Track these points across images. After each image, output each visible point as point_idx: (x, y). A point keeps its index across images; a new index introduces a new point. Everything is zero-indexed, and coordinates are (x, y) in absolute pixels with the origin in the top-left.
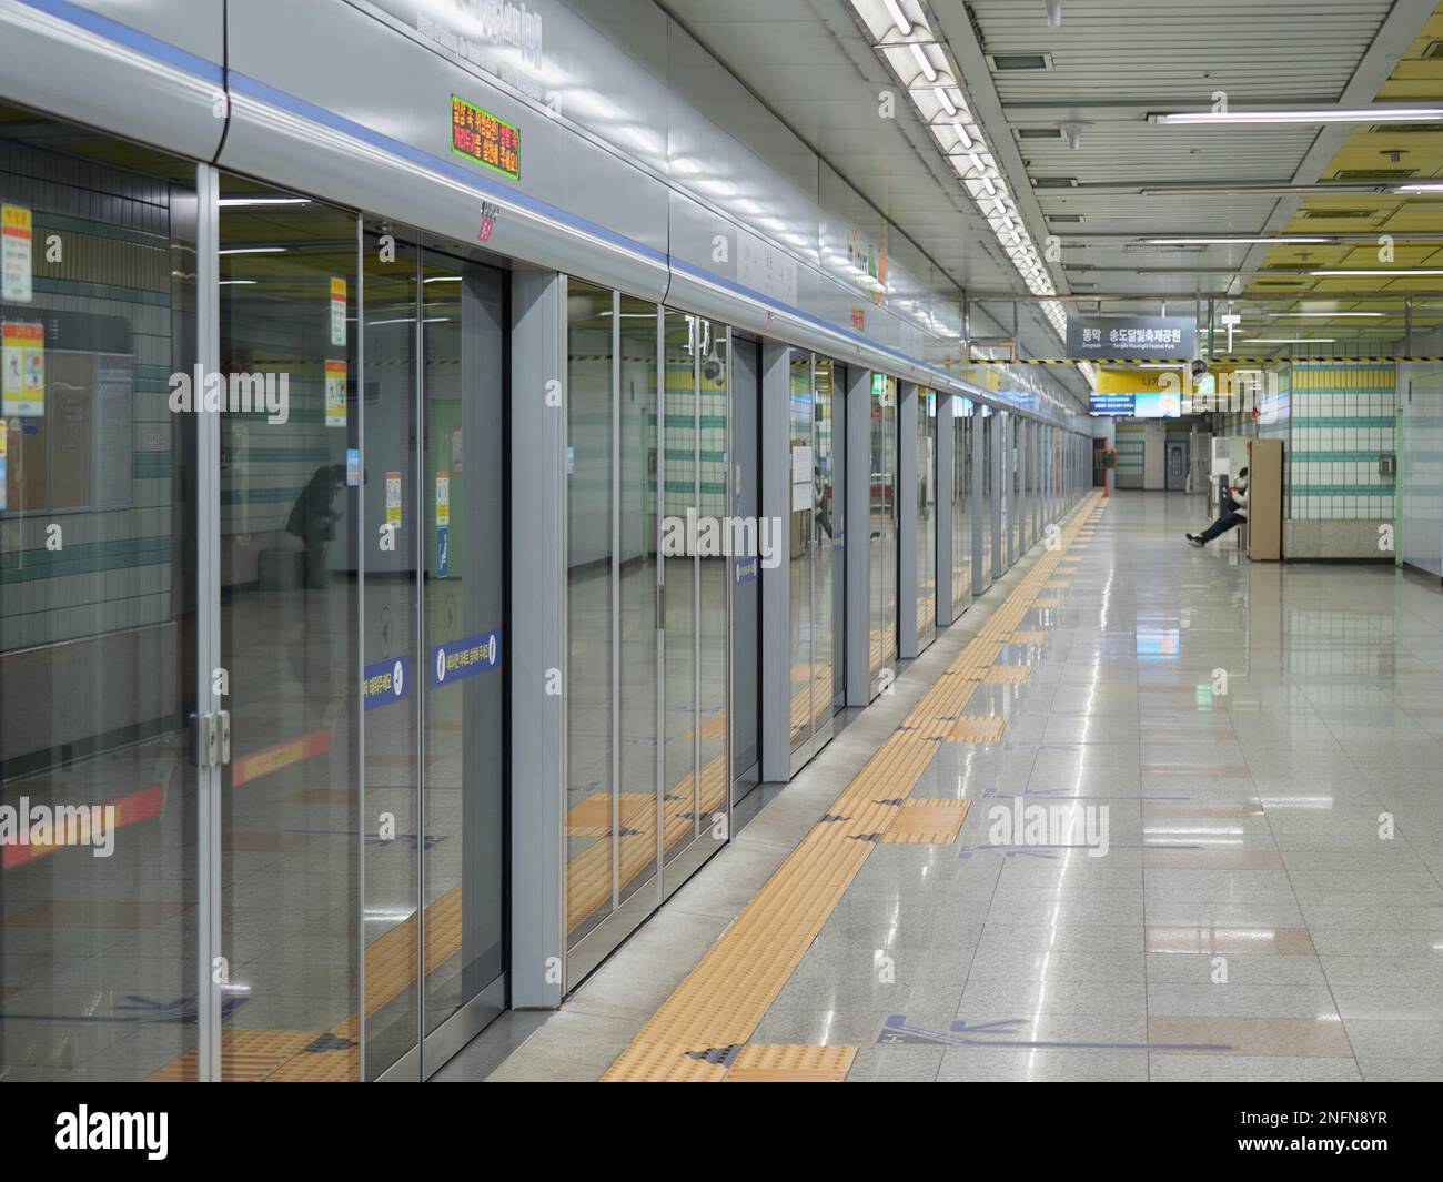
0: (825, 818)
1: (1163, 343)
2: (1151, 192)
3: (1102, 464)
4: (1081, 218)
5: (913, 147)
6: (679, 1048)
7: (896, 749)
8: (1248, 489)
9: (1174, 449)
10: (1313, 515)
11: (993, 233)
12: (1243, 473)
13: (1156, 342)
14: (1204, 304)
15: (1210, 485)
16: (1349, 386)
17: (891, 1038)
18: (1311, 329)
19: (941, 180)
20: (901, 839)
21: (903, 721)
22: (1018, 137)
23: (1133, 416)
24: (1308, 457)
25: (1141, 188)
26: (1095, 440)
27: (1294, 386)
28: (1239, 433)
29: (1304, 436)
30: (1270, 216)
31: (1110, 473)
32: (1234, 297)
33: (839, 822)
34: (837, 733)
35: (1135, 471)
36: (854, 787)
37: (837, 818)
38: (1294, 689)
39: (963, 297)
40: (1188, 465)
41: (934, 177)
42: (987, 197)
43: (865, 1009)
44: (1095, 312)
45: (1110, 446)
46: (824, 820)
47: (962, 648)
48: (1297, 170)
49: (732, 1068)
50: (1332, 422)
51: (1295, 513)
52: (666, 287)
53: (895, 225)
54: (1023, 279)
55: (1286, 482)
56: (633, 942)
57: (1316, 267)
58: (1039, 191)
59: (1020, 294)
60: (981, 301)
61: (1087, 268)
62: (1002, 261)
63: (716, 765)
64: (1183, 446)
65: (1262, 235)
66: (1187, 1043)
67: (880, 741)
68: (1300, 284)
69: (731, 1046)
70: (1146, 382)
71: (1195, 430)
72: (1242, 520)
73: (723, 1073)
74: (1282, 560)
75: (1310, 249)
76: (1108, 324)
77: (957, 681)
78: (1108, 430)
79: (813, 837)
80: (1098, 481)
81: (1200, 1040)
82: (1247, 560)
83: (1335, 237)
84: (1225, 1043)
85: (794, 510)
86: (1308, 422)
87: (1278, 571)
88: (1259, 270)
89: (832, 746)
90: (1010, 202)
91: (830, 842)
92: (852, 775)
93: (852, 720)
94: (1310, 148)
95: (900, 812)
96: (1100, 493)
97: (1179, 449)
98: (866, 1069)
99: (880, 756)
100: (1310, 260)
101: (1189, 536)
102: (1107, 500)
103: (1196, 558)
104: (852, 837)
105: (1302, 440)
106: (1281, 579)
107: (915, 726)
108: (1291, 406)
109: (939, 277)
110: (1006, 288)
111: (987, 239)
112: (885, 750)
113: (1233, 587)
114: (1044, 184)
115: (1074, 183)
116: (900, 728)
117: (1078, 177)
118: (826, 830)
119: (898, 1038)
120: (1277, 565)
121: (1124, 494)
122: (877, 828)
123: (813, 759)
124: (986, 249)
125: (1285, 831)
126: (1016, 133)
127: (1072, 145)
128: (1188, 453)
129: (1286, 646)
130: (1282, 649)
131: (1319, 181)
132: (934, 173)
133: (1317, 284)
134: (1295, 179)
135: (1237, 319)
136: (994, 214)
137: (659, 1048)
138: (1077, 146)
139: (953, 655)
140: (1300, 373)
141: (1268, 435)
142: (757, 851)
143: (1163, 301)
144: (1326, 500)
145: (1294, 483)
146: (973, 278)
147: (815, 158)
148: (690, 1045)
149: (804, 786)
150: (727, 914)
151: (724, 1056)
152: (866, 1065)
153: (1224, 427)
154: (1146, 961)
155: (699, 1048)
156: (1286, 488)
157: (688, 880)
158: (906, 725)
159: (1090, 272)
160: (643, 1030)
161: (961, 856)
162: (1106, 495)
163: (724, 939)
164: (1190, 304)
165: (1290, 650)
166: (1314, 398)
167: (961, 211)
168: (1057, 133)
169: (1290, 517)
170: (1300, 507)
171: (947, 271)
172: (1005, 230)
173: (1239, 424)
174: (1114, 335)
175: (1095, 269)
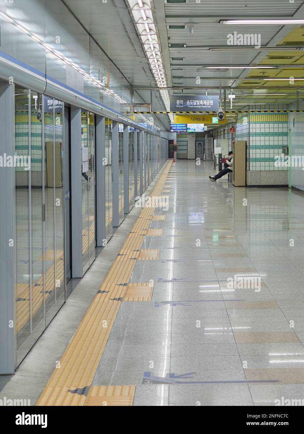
0: (99, 292)
1: (207, 105)
2: (213, 49)
3: (172, 150)
4: (184, 59)
5: (127, 32)
6: (65, 389)
7: (120, 263)
8: (232, 159)
9: (199, 144)
10: (258, 169)
11: (149, 64)
12: (230, 153)
13: (204, 105)
14: (222, 91)
15: (215, 157)
16: (271, 121)
17: (147, 382)
18: (257, 100)
19: (134, 45)
20: (131, 300)
21: (120, 251)
22: (168, 29)
23: (187, 132)
24: (256, 147)
25: (209, 48)
26: (169, 141)
27: (251, 121)
28: (224, 138)
29: (254, 140)
30: (255, 58)
31: (175, 153)
32: (234, 88)
33: (105, 293)
34: (96, 257)
35: (185, 152)
36: (108, 279)
37: (104, 292)
38: (251, 234)
39: (132, 88)
40: (204, 150)
41: (132, 43)
42: (151, 51)
43: (134, 370)
44: (181, 93)
45: (175, 143)
46: (99, 293)
47: (135, 222)
48: (269, 41)
49: (88, 396)
50: (264, 134)
51: (251, 169)
52: (45, 87)
53: (112, 61)
54: (156, 81)
55: (248, 157)
56: (37, 345)
57: (267, 77)
58: (171, 49)
59: (154, 88)
60: (137, 89)
61: (181, 77)
62: (149, 74)
63: (50, 271)
64: (202, 143)
65: (250, 65)
66: (262, 380)
67: (113, 260)
68: (259, 83)
69: (85, 387)
70: (193, 119)
71: (206, 137)
72: (231, 171)
73: (85, 399)
74: (246, 186)
75: (265, 71)
76: (186, 98)
77: (136, 235)
78: (174, 136)
79: (97, 300)
80: (171, 156)
81: (266, 378)
82: (233, 186)
83: (277, 66)
84: (276, 379)
85: (83, 172)
86: (256, 134)
87: (245, 190)
88: (245, 78)
89: (95, 262)
90: (159, 53)
91: (104, 302)
92: (105, 273)
93: (100, 252)
94: (277, 33)
95: (127, 289)
96: (171, 161)
97: (200, 144)
98: (141, 395)
99: (114, 266)
100: (266, 75)
101: (210, 177)
102: (174, 163)
103: (213, 185)
104: (111, 299)
105: (254, 141)
106: (246, 193)
107: (124, 254)
108: (249, 128)
109: (124, 80)
110: (148, 84)
111: (146, 67)
112: (116, 264)
113: (226, 197)
114: (174, 46)
115: (185, 46)
116: (119, 255)
117: (186, 43)
118: (101, 297)
119: (150, 382)
120: (244, 188)
121: (181, 161)
122: (120, 296)
123: (89, 268)
124: (144, 70)
125: (276, 293)
126: (168, 27)
127: (190, 32)
128: (204, 145)
129: (248, 219)
130: (246, 221)
131: (276, 46)
132: (132, 42)
133: (265, 83)
134: (268, 45)
135: (234, 96)
136: (151, 57)
137: (57, 389)
138: (192, 32)
139: (132, 225)
140: (253, 116)
141: (239, 139)
142: (77, 306)
143: (207, 89)
144: (262, 164)
145: (251, 157)
146: (135, 81)
147: (89, 35)
148: (69, 387)
149: (88, 278)
150: (71, 332)
151: (84, 391)
152: (141, 393)
153: (217, 136)
154: (237, 347)
155: (73, 389)
156: (248, 159)
157: (53, 318)
158: (121, 253)
159: (182, 79)
160: (49, 382)
161: (156, 306)
162: (174, 162)
163: (72, 342)
164: (218, 91)
165: (250, 221)
166: (258, 125)
167: (139, 56)
168: (183, 27)
169: (249, 170)
170: (254, 166)
171: (127, 78)
172: (154, 63)
173: (224, 134)
174: (188, 103)
175: (184, 78)
